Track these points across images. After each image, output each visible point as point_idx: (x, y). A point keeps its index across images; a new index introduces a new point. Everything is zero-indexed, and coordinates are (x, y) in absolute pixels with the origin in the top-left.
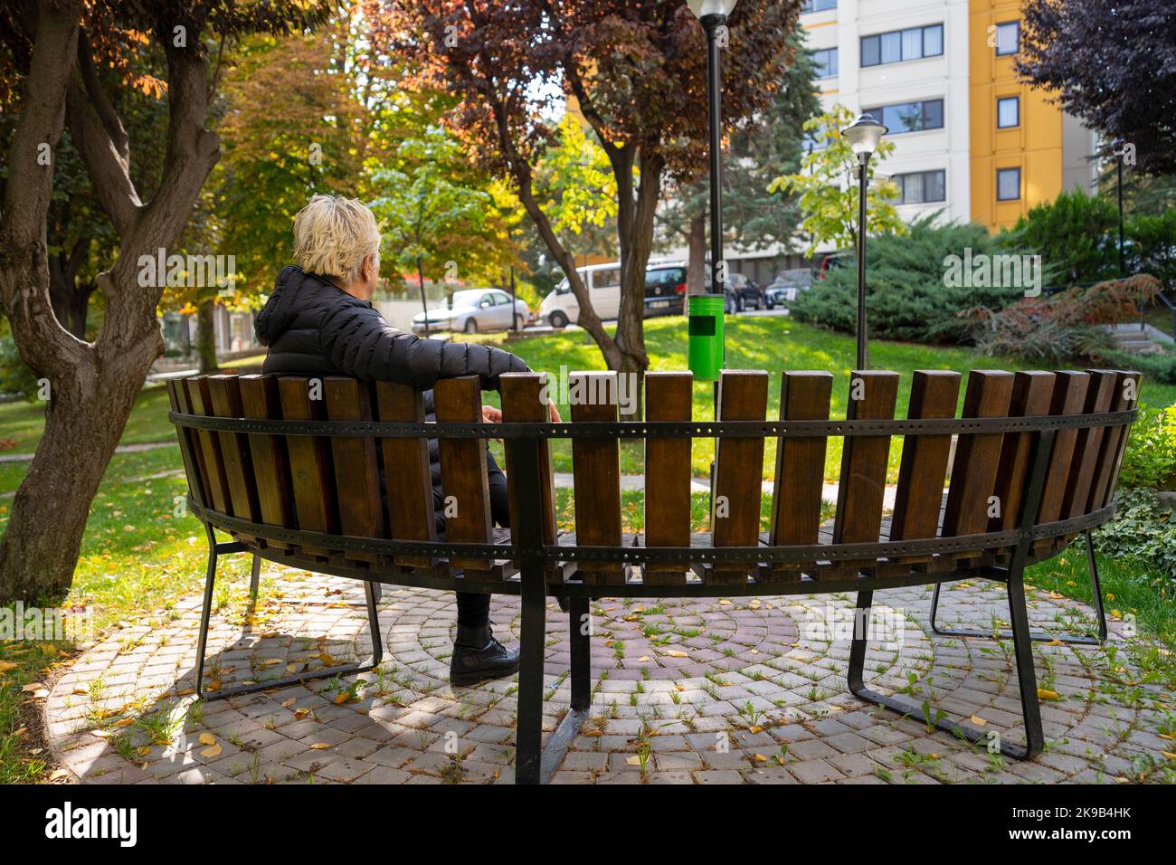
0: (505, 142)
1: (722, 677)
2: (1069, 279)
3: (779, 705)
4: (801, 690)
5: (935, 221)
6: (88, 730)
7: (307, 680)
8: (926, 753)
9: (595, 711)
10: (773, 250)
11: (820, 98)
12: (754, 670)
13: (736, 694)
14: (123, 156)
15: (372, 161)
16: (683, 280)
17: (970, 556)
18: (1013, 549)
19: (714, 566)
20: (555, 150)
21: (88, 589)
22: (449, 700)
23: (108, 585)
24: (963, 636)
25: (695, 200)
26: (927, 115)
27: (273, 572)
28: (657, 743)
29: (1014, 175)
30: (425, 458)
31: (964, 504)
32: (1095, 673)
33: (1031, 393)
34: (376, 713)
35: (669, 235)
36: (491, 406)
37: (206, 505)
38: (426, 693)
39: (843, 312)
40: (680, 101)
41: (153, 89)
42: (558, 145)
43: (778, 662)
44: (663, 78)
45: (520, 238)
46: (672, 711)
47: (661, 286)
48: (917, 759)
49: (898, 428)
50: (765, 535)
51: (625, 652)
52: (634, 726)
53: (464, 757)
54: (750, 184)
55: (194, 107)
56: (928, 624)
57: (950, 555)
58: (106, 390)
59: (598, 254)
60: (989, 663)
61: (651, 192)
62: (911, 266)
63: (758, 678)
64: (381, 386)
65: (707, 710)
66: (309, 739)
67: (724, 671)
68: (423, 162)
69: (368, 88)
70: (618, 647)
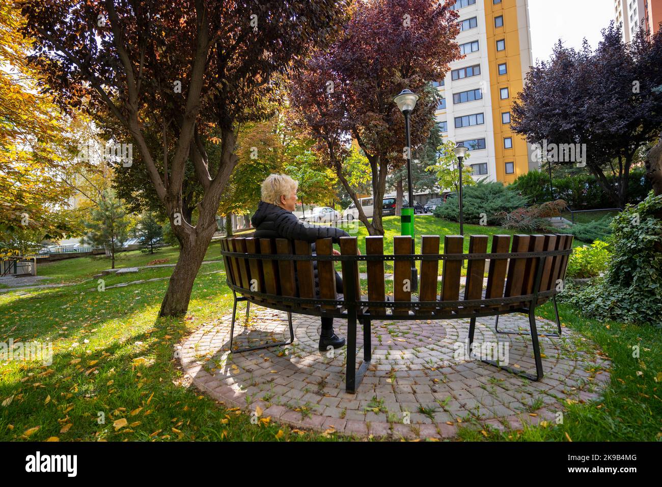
0: (332, 155)
1: (419, 349)
2: (534, 201)
3: (441, 360)
4: (449, 354)
5: (485, 181)
6: (195, 361)
7: (268, 347)
8: (498, 378)
9: (373, 362)
10: (427, 192)
11: (442, 138)
12: (431, 346)
13: (425, 356)
14: (206, 164)
15: (285, 163)
16: (395, 203)
17: (515, 304)
18: (530, 302)
19: (420, 308)
20: (349, 158)
21: (192, 312)
22: (318, 356)
23: (199, 310)
24: (507, 333)
25: (398, 175)
26: (480, 144)
27: (254, 307)
28: (398, 374)
29: (511, 165)
30: (312, 268)
31: (513, 284)
32: (559, 347)
33: (536, 243)
34: (293, 360)
35: (389, 187)
36: (336, 249)
37: (233, 284)
38: (311, 353)
39: (453, 214)
40: (394, 140)
41: (216, 141)
42: (350, 156)
43: (439, 343)
44: (388, 132)
45: (336, 189)
46: (402, 362)
47: (387, 205)
48: (496, 381)
49: (488, 256)
50: (439, 297)
51: (382, 340)
52: (388, 368)
53: (326, 378)
54: (418, 169)
55: (229, 147)
56: (494, 329)
57: (508, 304)
58: (199, 243)
59: (364, 194)
60: (517, 344)
61: (384, 172)
62: (477, 197)
63: (432, 350)
64: (296, 242)
65: (414, 361)
66: (270, 369)
67: (420, 347)
68: (303, 163)
69: (284, 139)
70: (379, 337)
